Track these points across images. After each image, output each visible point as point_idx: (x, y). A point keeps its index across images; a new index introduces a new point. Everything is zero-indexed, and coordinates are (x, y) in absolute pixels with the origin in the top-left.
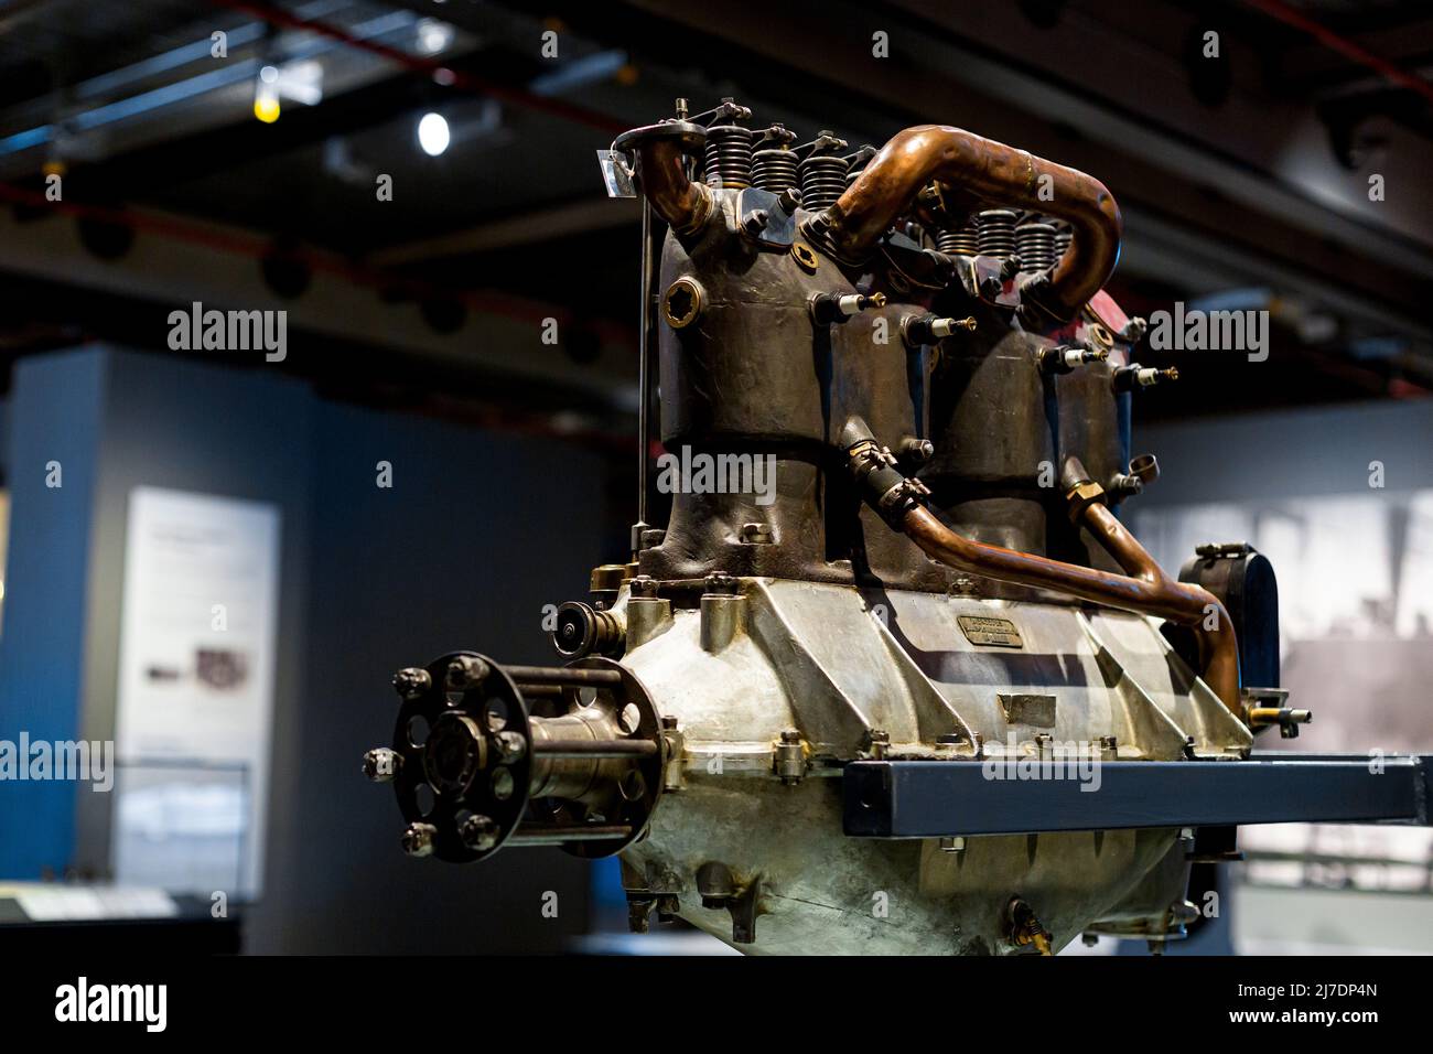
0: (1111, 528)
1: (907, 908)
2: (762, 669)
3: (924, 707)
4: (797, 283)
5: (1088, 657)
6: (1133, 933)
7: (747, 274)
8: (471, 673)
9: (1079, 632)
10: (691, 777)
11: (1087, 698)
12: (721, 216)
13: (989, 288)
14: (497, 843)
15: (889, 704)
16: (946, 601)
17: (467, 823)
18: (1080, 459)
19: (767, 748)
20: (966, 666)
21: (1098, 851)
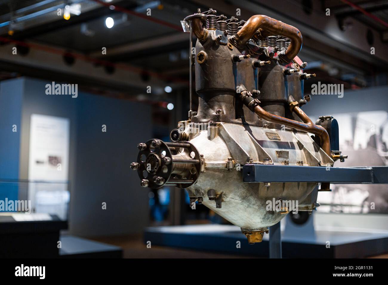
0: (300, 112)
1: (256, 200)
2: (222, 143)
3: (260, 153)
4: (229, 52)
5: (295, 142)
6: (305, 209)
7: (217, 50)
8: (157, 144)
9: (293, 137)
10: (206, 169)
11: (296, 152)
12: (211, 37)
13: (271, 54)
14: (164, 183)
15: (252, 152)
16: (263, 129)
17: (157, 179)
18: (293, 96)
19: (224, 162)
20: (268, 144)
21: (298, 188)
